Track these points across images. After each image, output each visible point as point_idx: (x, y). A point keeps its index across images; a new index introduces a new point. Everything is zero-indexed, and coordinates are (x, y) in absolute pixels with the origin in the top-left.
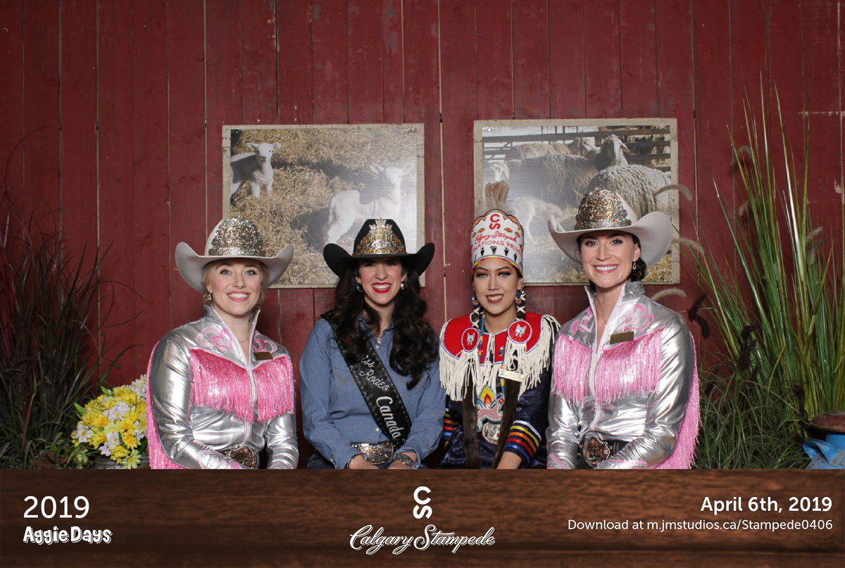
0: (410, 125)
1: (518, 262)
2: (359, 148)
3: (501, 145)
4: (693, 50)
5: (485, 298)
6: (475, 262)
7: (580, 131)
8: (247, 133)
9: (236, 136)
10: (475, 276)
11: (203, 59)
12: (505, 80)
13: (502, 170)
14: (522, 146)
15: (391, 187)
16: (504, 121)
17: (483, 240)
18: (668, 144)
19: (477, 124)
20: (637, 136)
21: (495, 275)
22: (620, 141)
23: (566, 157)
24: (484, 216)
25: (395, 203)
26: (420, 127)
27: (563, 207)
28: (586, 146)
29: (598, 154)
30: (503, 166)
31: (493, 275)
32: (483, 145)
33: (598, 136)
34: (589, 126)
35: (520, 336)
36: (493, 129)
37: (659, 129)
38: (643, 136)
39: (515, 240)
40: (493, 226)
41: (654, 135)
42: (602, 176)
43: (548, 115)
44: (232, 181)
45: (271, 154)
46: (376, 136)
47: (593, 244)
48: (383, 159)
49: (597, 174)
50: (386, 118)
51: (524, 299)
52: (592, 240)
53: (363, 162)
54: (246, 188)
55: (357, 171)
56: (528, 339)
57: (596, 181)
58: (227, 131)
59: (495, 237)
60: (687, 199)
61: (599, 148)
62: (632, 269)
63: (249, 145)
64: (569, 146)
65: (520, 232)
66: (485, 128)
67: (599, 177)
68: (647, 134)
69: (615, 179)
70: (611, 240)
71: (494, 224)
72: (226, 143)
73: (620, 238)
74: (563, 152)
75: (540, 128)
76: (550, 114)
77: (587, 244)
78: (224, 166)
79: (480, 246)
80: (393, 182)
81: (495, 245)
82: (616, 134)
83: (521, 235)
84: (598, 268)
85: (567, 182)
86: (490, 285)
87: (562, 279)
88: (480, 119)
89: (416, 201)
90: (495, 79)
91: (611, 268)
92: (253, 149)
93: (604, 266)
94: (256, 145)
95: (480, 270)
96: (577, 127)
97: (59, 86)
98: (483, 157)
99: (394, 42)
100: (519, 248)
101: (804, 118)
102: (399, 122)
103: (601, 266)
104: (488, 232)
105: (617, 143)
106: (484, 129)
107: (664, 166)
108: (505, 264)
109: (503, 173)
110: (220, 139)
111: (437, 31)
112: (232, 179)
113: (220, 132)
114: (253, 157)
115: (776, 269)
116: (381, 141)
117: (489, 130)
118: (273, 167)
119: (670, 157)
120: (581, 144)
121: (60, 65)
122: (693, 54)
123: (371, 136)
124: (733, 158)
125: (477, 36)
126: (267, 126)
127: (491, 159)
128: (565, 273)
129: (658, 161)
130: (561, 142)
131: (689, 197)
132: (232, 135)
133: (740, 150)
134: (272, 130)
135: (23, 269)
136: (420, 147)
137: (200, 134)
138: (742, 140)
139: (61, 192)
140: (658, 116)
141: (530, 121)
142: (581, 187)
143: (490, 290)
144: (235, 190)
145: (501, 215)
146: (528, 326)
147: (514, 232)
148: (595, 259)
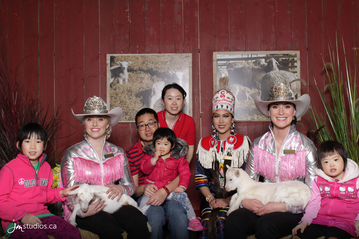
0: (186, 54)
1: (232, 111)
2: (164, 63)
3: (225, 62)
4: (307, 22)
5: (218, 126)
6: (214, 111)
7: (258, 56)
8: (117, 58)
9: (112, 59)
10: (214, 117)
11: (99, 27)
12: (226, 35)
13: (225, 72)
14: (234, 62)
15: (178, 80)
16: (226, 52)
17: (217, 102)
18: (296, 62)
19: (214, 53)
20: (283, 58)
21: (222, 117)
22: (275, 61)
23: (253, 67)
24: (218, 92)
26: (190, 55)
27: (251, 88)
28: (261, 63)
29: (266, 66)
31: (221, 117)
32: (217, 62)
33: (266, 58)
34: (262, 54)
35: (231, 142)
37: (292, 55)
38: (285, 58)
39: (231, 102)
40: (222, 96)
41: (290, 58)
43: (245, 49)
44: (110, 78)
45: (127, 66)
46: (172, 59)
47: (276, 107)
48: (174, 68)
49: (266, 74)
50: (176, 51)
51: (234, 127)
53: (166, 70)
54: (117, 80)
55: (163, 73)
56: (235, 143)
57: (265, 77)
58: (108, 56)
59: (223, 101)
60: (304, 85)
61: (266, 64)
63: (118, 62)
64: (254, 62)
65: (233, 99)
67: (267, 76)
68: (287, 58)
69: (273, 76)
70: (285, 106)
71: (222, 95)
72: (108, 62)
73: (289, 105)
74: (251, 65)
75: (241, 55)
77: (273, 107)
78: (107, 71)
79: (216, 104)
80: (179, 78)
81: (223, 104)
82: (274, 57)
84: (279, 118)
85: (253, 78)
86: (220, 121)
87: (251, 119)
88: (216, 51)
89: (188, 86)
90: (222, 35)
91: (284, 119)
92: (120, 64)
93: (281, 118)
94: (121, 62)
95: (216, 115)
96: (257, 55)
97: (38, 38)
98: (217, 67)
99: (179, 19)
100: (233, 106)
101: (354, 51)
102: (181, 53)
104: (220, 98)
105: (274, 61)
106: (217, 55)
107: (294, 71)
108: (227, 112)
109: (226, 74)
110: (106, 60)
111: (197, 14)
112: (110, 77)
113: (106, 57)
114: (120, 68)
115: (342, 115)
116: (174, 60)
117: (220, 56)
118: (128, 72)
119: (297, 67)
120: (259, 62)
121: (39, 29)
122: (307, 24)
123: (169, 58)
124: (323, 67)
125: (215, 16)
126: (126, 54)
127: (221, 68)
128: (252, 116)
129: (292, 69)
130: (250, 61)
131: (305, 84)
132: (110, 58)
133: (327, 64)
134: (128, 56)
135: (23, 114)
136: (190, 63)
137: (97, 58)
138: (328, 60)
139: (39, 82)
140: (292, 50)
141: (237, 52)
142: (259, 80)
143: (220, 123)
144: (112, 81)
145: (226, 92)
146: (235, 138)
147: (231, 99)
148: (277, 114)
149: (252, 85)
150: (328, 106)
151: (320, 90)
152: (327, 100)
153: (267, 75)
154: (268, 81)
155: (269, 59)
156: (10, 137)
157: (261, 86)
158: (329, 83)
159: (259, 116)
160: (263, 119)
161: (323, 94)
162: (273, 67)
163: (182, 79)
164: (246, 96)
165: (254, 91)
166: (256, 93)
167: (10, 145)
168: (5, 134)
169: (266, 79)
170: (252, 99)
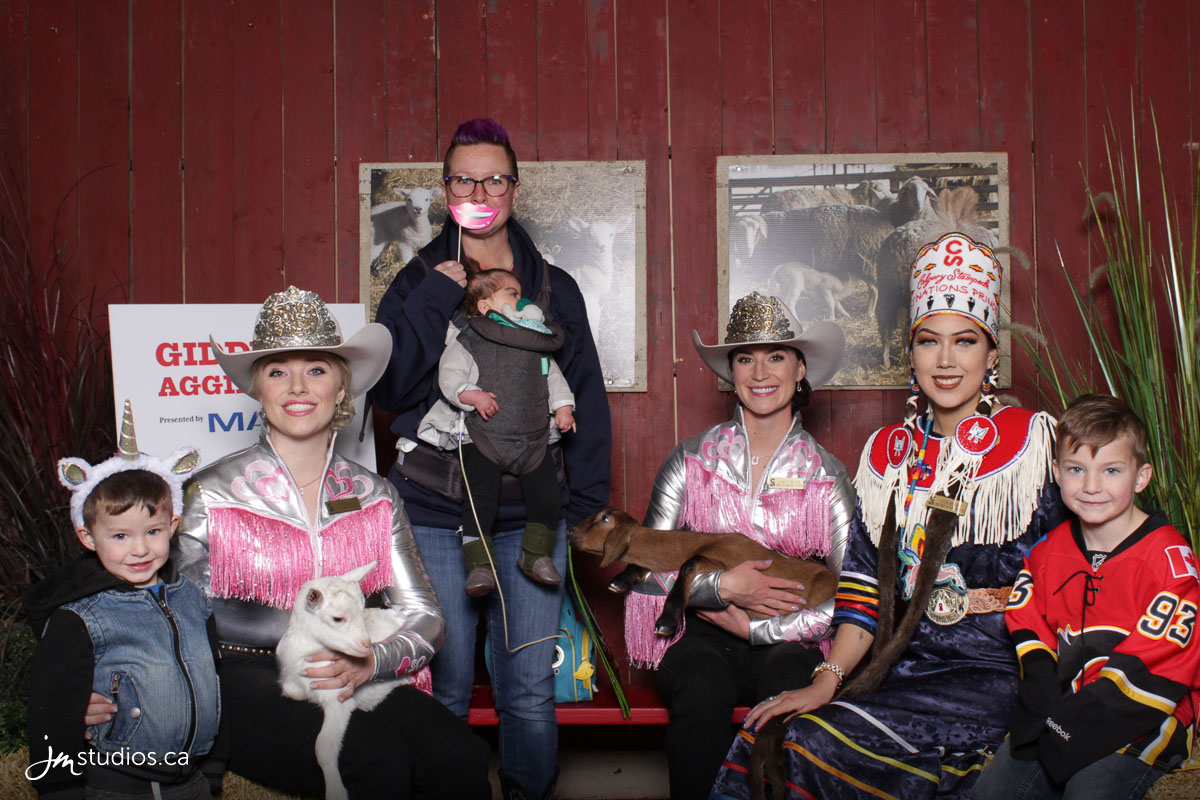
0: (625, 162)
1: (990, 321)
2: (553, 195)
3: (757, 190)
4: (1031, 56)
5: (932, 380)
6: (916, 319)
7: (868, 171)
8: (394, 175)
9: (378, 179)
10: (915, 343)
11: (332, 71)
12: (761, 99)
13: (757, 225)
14: (786, 192)
15: (598, 250)
16: (759, 157)
17: (932, 283)
18: (995, 189)
19: (721, 161)
20: (950, 178)
21: (951, 343)
22: (926, 185)
23: (849, 208)
24: (935, 244)
25: (604, 273)
26: (640, 165)
27: (843, 279)
28: (876, 192)
29: (895, 204)
30: (758, 220)
31: (946, 342)
32: (730, 191)
33: (894, 177)
34: (881, 163)
35: (976, 442)
36: (744, 168)
37: (981, 168)
38: (958, 178)
39: (986, 285)
40: (950, 261)
41: (975, 177)
42: (900, 235)
43: (823, 148)
44: (372, 241)
45: (429, 203)
46: (577, 179)
47: (747, 361)
48: (587, 211)
49: (893, 231)
50: (592, 153)
51: (994, 383)
52: (747, 356)
53: (559, 215)
54: (393, 251)
55: (550, 228)
57: (891, 241)
58: (365, 171)
59: (953, 278)
60: (1022, 267)
61: (896, 196)
62: (796, 391)
63: (397, 191)
64: (853, 192)
65: (995, 272)
66: (734, 167)
67: (896, 237)
68: (965, 175)
69: (919, 239)
70: (770, 355)
71: (952, 256)
72: (365, 188)
73: (781, 353)
74: (845, 201)
75: (812, 167)
76: (826, 148)
77: (740, 361)
78: (361, 221)
79: (925, 292)
80: (601, 243)
81: (953, 292)
82: (921, 175)
83: (997, 276)
84: (754, 390)
85: (850, 243)
86: (940, 358)
87: (843, 381)
88: (726, 154)
89: (634, 271)
90: (747, 98)
91: (770, 390)
92: (403, 197)
93: (761, 388)
94: (407, 191)
95: (924, 333)
96: (864, 165)
97: (129, 108)
98: (731, 208)
99: (603, 45)
100: (993, 299)
101: (1191, 152)
102: (610, 159)
103: (758, 388)
104: (941, 269)
105: (922, 188)
106: (730, 168)
107: (990, 220)
109: (759, 230)
110: (356, 183)
111: (664, 30)
112: (372, 239)
113: (356, 172)
114: (402, 209)
115: (1151, 366)
116: (584, 185)
117: (739, 169)
118: (431, 222)
119: (997, 208)
120: (869, 190)
121: (130, 77)
122: (1031, 61)
123: (570, 178)
124: (1088, 208)
125: (723, 36)
126: (423, 164)
127: (741, 210)
128: (847, 372)
129: (980, 214)
130: (842, 187)
131: (1026, 265)
132: (372, 178)
133: (1098, 197)
134: (430, 170)
135: (80, 365)
136: (640, 194)
137: (328, 175)
138: (1101, 182)
139: (132, 257)
140: (981, 149)
141: (799, 157)
142: (871, 250)
143: (941, 367)
144: (378, 255)
145: (965, 244)
146: (992, 428)
147: (985, 272)
148: (750, 379)
149: (847, 267)
150: (1104, 339)
151: (1076, 283)
152: (1101, 319)
153: (896, 233)
154: (900, 253)
155: (903, 180)
156: (35, 442)
157: (878, 272)
158: (1106, 261)
159: (870, 372)
160: (884, 382)
161: (1085, 298)
162: (919, 208)
163: (614, 248)
165: (854, 287)
166: (863, 294)
167: (35, 470)
168: (19, 432)
169: (895, 248)
170: (848, 314)
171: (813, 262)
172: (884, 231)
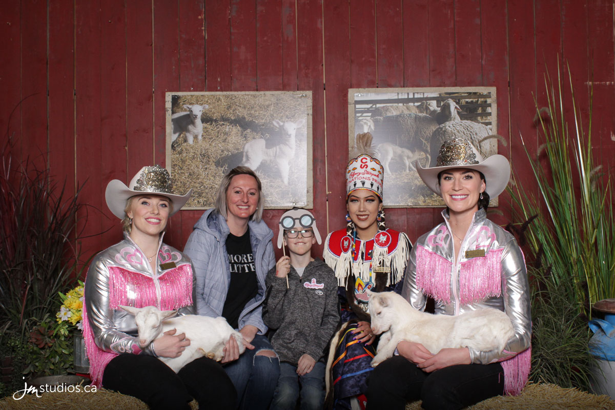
0: (302, 92)
1: (379, 192)
2: (265, 108)
3: (369, 106)
4: (508, 38)
5: (356, 216)
6: (349, 191)
7: (425, 96)
8: (184, 98)
9: (175, 100)
10: (349, 201)
11: (152, 45)
12: (371, 59)
13: (369, 124)
14: (384, 107)
16: (370, 89)
17: (355, 176)
18: (490, 105)
19: (350, 91)
20: (467, 100)
21: (364, 201)
22: (455, 103)
23: (416, 115)
24: (356, 159)
25: (291, 148)
26: (309, 93)
27: (413, 151)
28: (430, 107)
29: (439, 113)
30: (370, 122)
31: (362, 201)
32: (355, 106)
33: (439, 99)
34: (432, 92)
35: (383, 242)
36: (362, 94)
37: (483, 95)
38: (471, 100)
39: (378, 176)
40: (362, 166)
41: (480, 99)
42: (442, 129)
43: (402, 84)
45: (201, 113)
46: (277, 100)
47: (450, 179)
48: (282, 116)
49: (438, 127)
50: (284, 87)
51: (383, 217)
52: (449, 176)
53: (268, 119)
54: (183, 137)
55: (263, 125)
56: (389, 245)
57: (437, 132)
58: (169, 96)
59: (364, 174)
60: (503, 145)
61: (439, 109)
62: (480, 198)
63: (185, 106)
64: (418, 107)
65: (381, 170)
67: (440, 130)
68: (474, 98)
69: (451, 131)
70: (464, 175)
71: (363, 164)
72: (169, 105)
73: (470, 174)
74: (413, 111)
75: (397, 94)
76: (404, 84)
77: (445, 179)
78: (167, 122)
79: (353, 180)
80: (289, 133)
81: (364, 180)
82: (452, 98)
83: (382, 172)
84: (454, 197)
85: (416, 133)
86: (360, 208)
87: (413, 203)
88: (353, 88)
89: (306, 147)
90: (363, 59)
91: (463, 197)
92: (188, 109)
93: (458, 195)
94: (190, 106)
95: (353, 197)
96: (423, 93)
97: (47, 64)
98: (355, 115)
99: (290, 32)
100: (380, 182)
101: (588, 87)
102: (294, 90)
103: (456, 195)
104: (359, 170)
105: (453, 105)
106: (356, 94)
107: (487, 121)
108: (371, 194)
109: (370, 126)
110: (164, 102)
111: (321, 24)
112: (172, 131)
113: (164, 97)
114: (188, 116)
115: (568, 196)
116: (281, 103)
117: (360, 95)
118: (203, 122)
119: (491, 115)
120: (426, 106)
121: (48, 49)
122: (508, 40)
123: (274, 100)
124: (536, 115)
125: (351, 28)
126: (198, 92)
127: (361, 116)
128: (415, 198)
129: (482, 118)
130: (412, 104)
131: (505, 144)
132: (172, 99)
133: (541, 110)
134: (202, 96)
135: (21, 195)
136: (309, 108)
137: (150, 98)
138: (543, 102)
139: (49, 140)
140: (483, 85)
141: (390, 89)
142: (427, 137)
143: (360, 211)
144: (175, 139)
145: (369, 159)
146: (388, 236)
147: (377, 171)
148: (451, 190)
149: (415, 145)
150: (544, 181)
151: (530, 154)
152: (543, 171)
153: (440, 128)
154: (442, 138)
155: (443, 101)
157: (430, 148)
158: (545, 142)
159: (427, 198)
160: (434, 204)
161: (535, 161)
162: (451, 115)
163: (296, 136)
164: (404, 164)
165: (418, 156)
169: (439, 135)
171: (398, 143)
172: (434, 127)
